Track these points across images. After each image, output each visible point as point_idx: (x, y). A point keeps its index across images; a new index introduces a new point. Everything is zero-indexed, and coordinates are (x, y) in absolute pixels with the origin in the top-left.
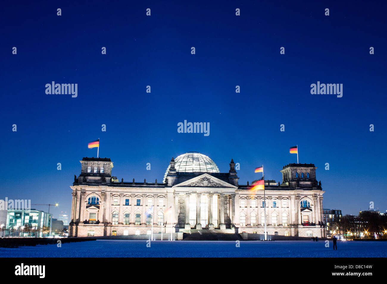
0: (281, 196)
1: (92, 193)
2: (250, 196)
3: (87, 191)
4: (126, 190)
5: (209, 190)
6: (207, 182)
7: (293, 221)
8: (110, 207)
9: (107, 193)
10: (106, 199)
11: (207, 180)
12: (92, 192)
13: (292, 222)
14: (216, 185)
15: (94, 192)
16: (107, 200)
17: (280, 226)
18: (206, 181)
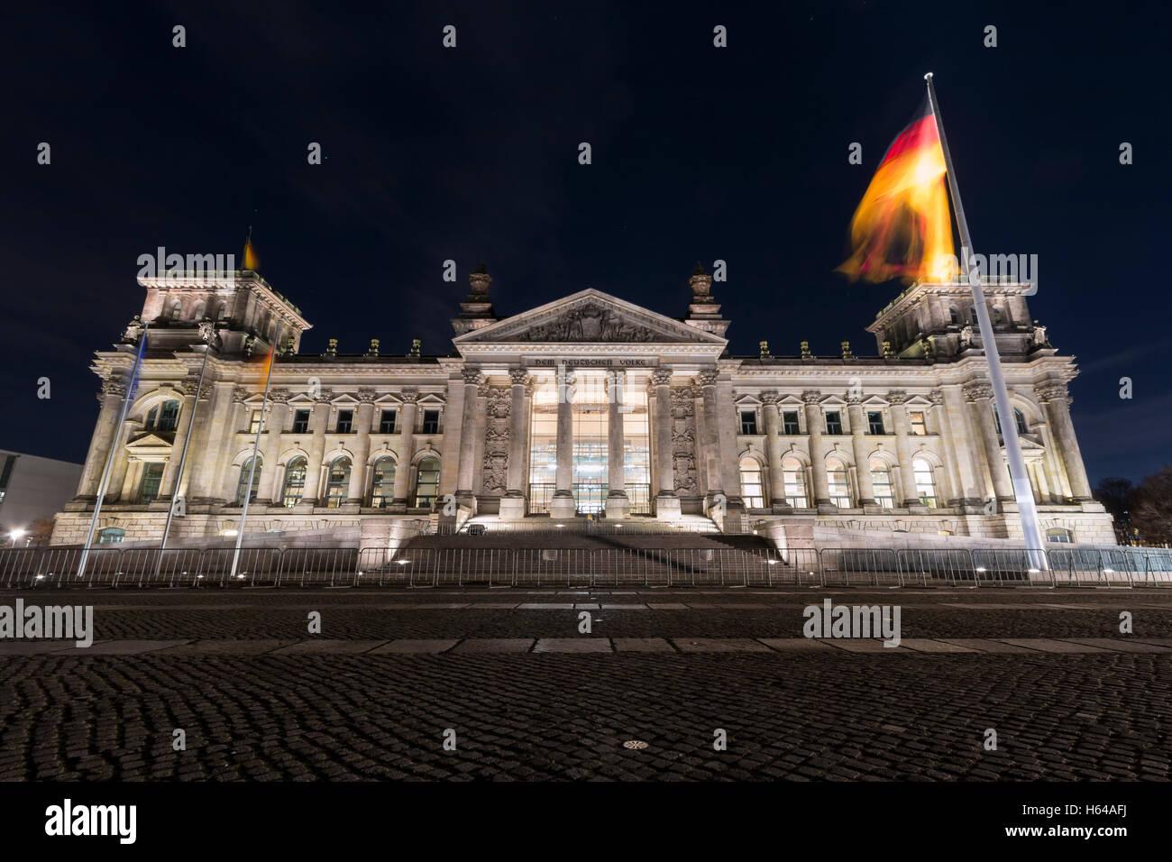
0: (900, 388)
1: (161, 386)
2: (776, 392)
3: (141, 382)
4: (295, 377)
5: (607, 352)
6: (596, 321)
7: (966, 489)
8: (225, 438)
9: (220, 385)
10: (214, 408)
11: (599, 315)
12: (162, 382)
13: (961, 491)
14: (635, 335)
15: (166, 383)
16: (216, 412)
17: (913, 509)
18: (589, 319)
